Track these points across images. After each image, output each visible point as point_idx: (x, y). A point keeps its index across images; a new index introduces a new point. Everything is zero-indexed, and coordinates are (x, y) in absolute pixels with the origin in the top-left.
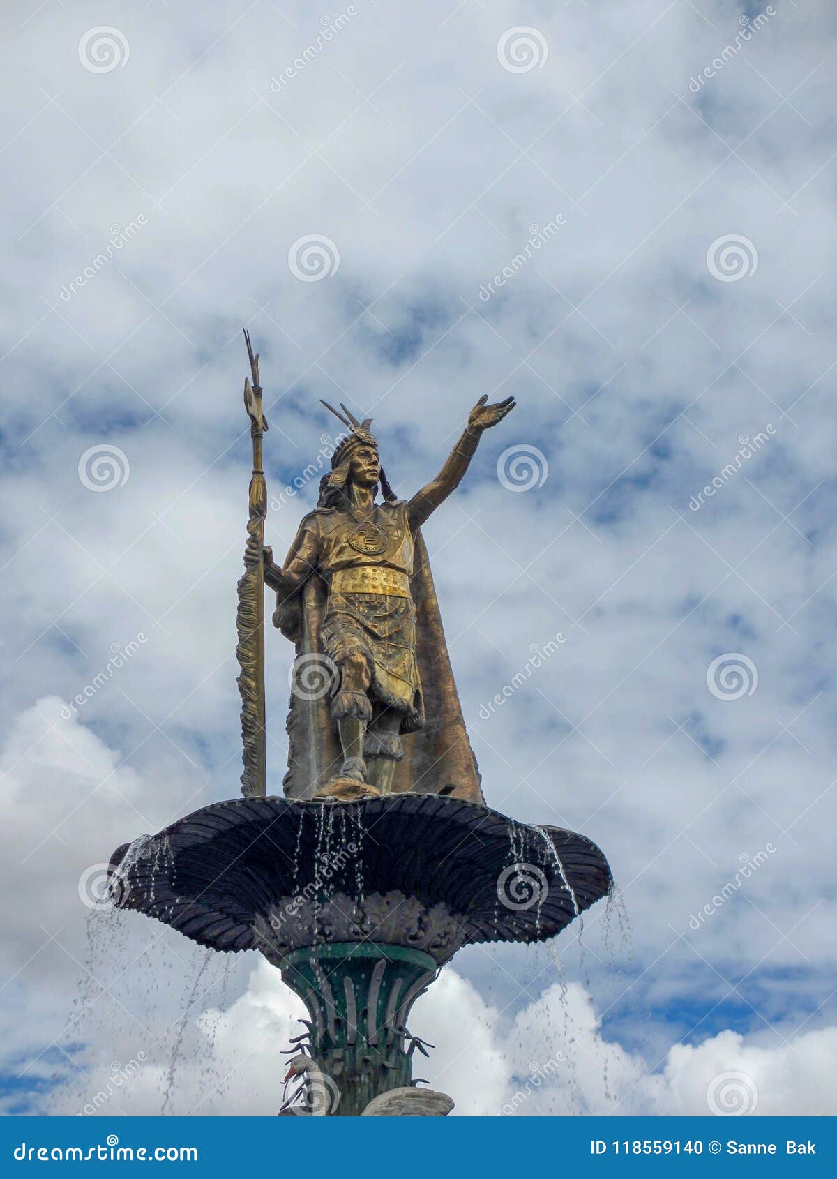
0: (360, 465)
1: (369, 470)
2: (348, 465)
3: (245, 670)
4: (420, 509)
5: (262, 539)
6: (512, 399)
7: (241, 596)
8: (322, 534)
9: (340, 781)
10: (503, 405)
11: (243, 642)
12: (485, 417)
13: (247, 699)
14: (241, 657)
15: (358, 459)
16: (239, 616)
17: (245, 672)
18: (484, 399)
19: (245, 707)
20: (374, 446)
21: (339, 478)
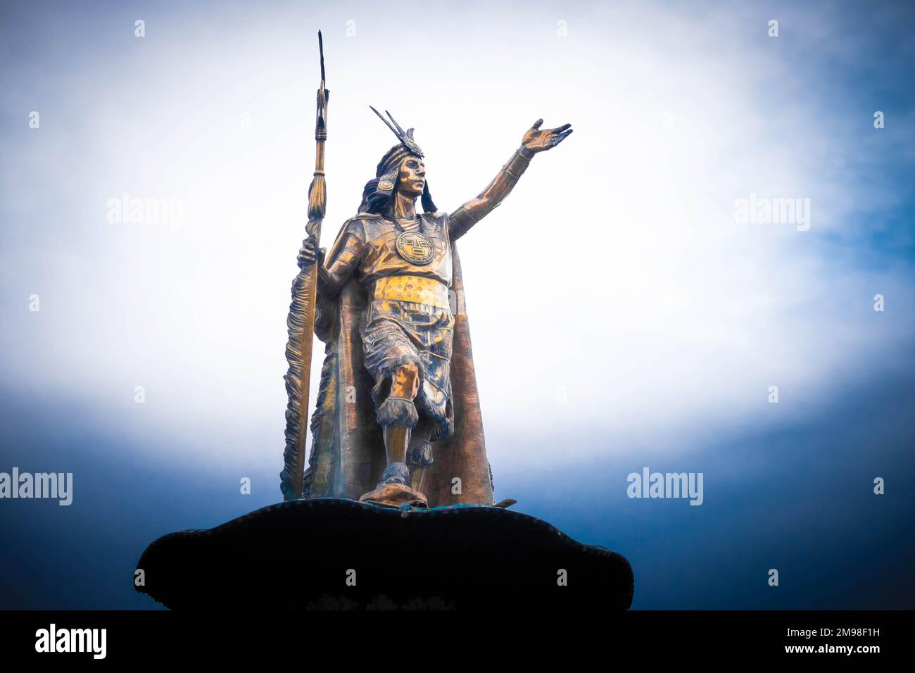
0: (407, 175)
1: (416, 181)
2: (396, 173)
3: (292, 367)
4: (461, 223)
5: (318, 241)
6: (568, 126)
7: (294, 295)
8: (368, 240)
9: (392, 487)
10: (558, 131)
11: (293, 341)
12: (538, 142)
13: (292, 397)
14: (289, 355)
15: (405, 169)
16: (290, 315)
17: (292, 370)
18: (540, 123)
19: (290, 405)
20: (419, 157)
21: (386, 185)
